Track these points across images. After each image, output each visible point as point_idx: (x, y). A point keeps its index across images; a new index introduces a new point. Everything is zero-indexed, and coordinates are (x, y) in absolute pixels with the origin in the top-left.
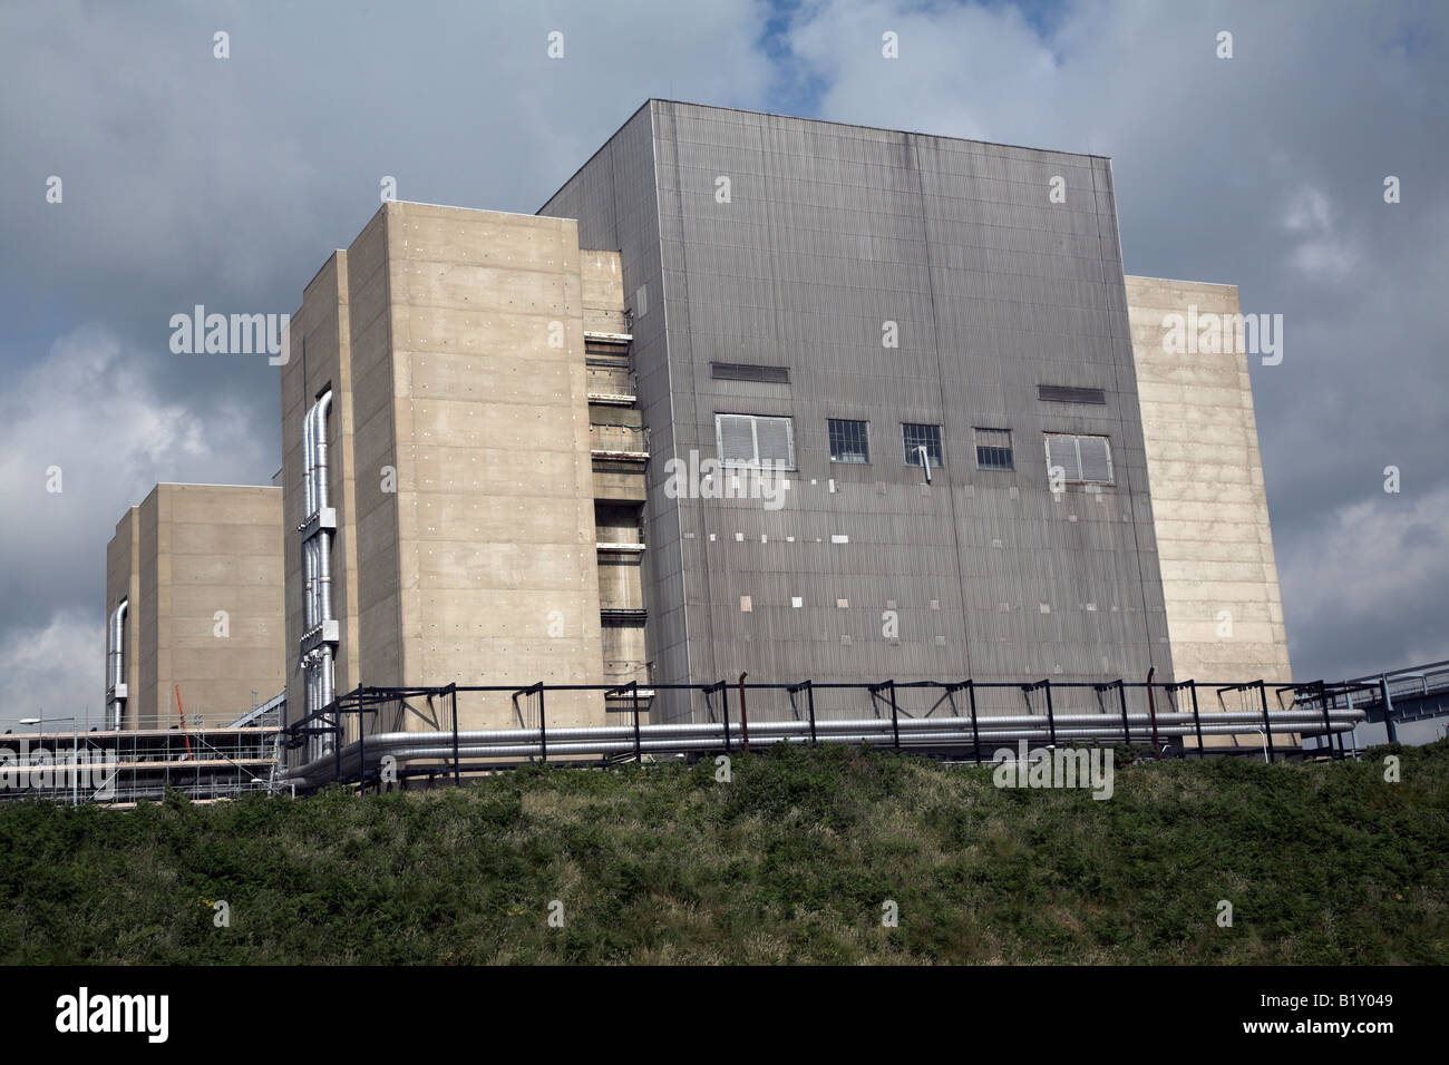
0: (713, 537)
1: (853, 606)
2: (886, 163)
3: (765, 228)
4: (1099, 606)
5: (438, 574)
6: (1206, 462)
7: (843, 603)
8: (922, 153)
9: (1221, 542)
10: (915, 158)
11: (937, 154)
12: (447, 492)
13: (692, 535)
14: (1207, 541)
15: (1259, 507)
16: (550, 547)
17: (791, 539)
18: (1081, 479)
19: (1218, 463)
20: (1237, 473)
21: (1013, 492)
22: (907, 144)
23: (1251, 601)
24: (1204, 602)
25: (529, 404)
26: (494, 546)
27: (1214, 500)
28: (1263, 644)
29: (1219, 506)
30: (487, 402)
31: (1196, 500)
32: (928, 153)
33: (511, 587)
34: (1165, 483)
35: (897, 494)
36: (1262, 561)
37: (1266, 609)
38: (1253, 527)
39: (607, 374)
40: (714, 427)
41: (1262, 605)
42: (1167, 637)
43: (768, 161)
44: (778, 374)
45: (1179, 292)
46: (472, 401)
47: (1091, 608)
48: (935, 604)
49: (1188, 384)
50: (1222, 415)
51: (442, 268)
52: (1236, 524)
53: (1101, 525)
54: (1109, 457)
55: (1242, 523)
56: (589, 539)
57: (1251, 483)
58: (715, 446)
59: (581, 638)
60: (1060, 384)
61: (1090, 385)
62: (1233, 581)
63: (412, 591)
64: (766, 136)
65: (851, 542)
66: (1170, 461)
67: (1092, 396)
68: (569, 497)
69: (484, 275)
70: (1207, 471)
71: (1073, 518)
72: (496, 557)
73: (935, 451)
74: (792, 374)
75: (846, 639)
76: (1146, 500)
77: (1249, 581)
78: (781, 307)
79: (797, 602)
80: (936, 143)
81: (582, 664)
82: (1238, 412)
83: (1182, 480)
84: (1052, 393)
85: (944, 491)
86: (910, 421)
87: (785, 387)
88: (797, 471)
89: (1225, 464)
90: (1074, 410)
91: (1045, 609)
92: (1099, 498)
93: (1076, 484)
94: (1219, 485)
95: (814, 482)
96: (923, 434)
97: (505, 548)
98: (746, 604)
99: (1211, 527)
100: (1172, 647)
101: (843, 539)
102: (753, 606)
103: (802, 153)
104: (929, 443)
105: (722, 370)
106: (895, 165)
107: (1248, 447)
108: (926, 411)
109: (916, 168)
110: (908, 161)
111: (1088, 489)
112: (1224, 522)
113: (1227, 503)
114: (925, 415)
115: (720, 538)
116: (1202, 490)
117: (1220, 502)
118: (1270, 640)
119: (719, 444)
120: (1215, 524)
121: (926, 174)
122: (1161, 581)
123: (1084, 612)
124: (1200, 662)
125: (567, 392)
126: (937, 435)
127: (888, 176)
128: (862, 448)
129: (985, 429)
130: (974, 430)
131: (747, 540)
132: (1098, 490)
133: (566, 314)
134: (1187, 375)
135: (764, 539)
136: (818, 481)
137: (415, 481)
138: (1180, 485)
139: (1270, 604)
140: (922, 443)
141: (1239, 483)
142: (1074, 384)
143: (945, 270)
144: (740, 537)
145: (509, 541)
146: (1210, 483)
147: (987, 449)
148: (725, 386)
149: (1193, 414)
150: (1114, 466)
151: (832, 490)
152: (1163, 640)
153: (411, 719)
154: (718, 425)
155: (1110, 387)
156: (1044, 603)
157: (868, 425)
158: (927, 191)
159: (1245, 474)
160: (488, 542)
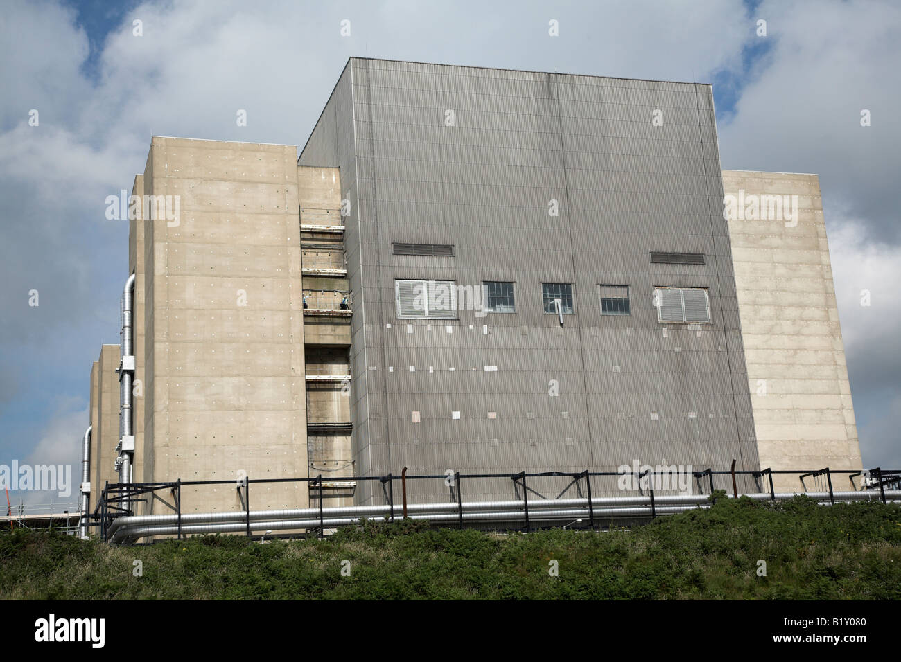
0: (391, 369)
1: (500, 417)
2: (532, 95)
3: (437, 145)
4: (699, 416)
5: (183, 401)
6: (791, 305)
7: (492, 415)
8: (561, 87)
9: (802, 365)
10: (555, 90)
11: (573, 88)
12: (192, 342)
13: (375, 368)
14: (791, 365)
15: (835, 338)
16: (269, 379)
17: (452, 369)
18: (685, 320)
19: (801, 306)
20: (818, 313)
21: (630, 331)
22: (549, 81)
23: (828, 409)
24: (788, 410)
25: (256, 277)
26: (226, 379)
27: (798, 334)
28: (838, 441)
29: (802, 337)
30: (225, 276)
31: (783, 334)
32: (566, 87)
33: (238, 409)
34: (758, 322)
35: (537, 334)
36: (838, 378)
37: (841, 415)
38: (830, 354)
39: (327, 254)
40: (393, 289)
41: (836, 412)
42: (754, 436)
43: (440, 98)
44: (445, 250)
45: (770, 181)
46: (212, 276)
47: (692, 415)
48: (566, 414)
49: (777, 248)
50: (805, 270)
51: (192, 183)
52: (816, 351)
53: (701, 354)
54: (708, 303)
55: (822, 350)
56: (299, 373)
57: (828, 320)
58: (394, 303)
59: (291, 445)
60: (669, 250)
61: (693, 251)
62: (813, 394)
63: (163, 413)
64: (439, 80)
65: (499, 370)
66: (761, 305)
67: (695, 259)
68: (285, 343)
69: (225, 187)
70: (793, 312)
71: (678, 349)
72: (227, 387)
73: (567, 302)
74: (456, 250)
75: (495, 441)
76: (738, 335)
77: (826, 394)
78: (448, 202)
79: (456, 415)
80: (572, 79)
81: (291, 464)
82: (818, 268)
83: (771, 319)
84: (661, 257)
85: (574, 332)
86: (548, 281)
87: (450, 260)
88: (458, 320)
89: (806, 306)
90: (679, 270)
91: (654, 417)
92: (699, 334)
93: (681, 324)
94: (802, 323)
95: (471, 327)
96: (559, 290)
97: (235, 380)
98: (416, 417)
99: (795, 353)
100: (758, 444)
101: (493, 368)
102: (421, 419)
103: (467, 91)
104: (563, 296)
105: (401, 248)
106: (540, 97)
107: (826, 293)
108: (560, 273)
109: (556, 98)
110: (550, 93)
111: (690, 327)
112: (806, 350)
113: (809, 335)
114: (560, 276)
115: (397, 370)
116: (787, 326)
117: (803, 335)
118: (843, 436)
119: (398, 302)
120: (799, 351)
121: (563, 102)
122: (749, 394)
123: (686, 419)
124: (786, 455)
125: (286, 268)
126: (569, 291)
127: (533, 105)
128: (510, 301)
129: (608, 286)
130: (599, 286)
131: (418, 371)
132: (699, 328)
133: (286, 212)
134: (776, 241)
135: (431, 369)
136: (474, 327)
137: (168, 334)
138: (770, 323)
139: (844, 410)
140: (558, 297)
141: (819, 320)
142: (679, 250)
143: (577, 171)
144: (412, 368)
145: (238, 375)
146: (794, 321)
147: (609, 300)
148: (403, 260)
149: (781, 270)
150: (712, 310)
151: (486, 332)
152: (751, 439)
153: (159, 505)
154: (397, 288)
155: (708, 251)
156: (653, 412)
157: (514, 284)
158: (565, 114)
159: (823, 313)
160: (222, 377)
